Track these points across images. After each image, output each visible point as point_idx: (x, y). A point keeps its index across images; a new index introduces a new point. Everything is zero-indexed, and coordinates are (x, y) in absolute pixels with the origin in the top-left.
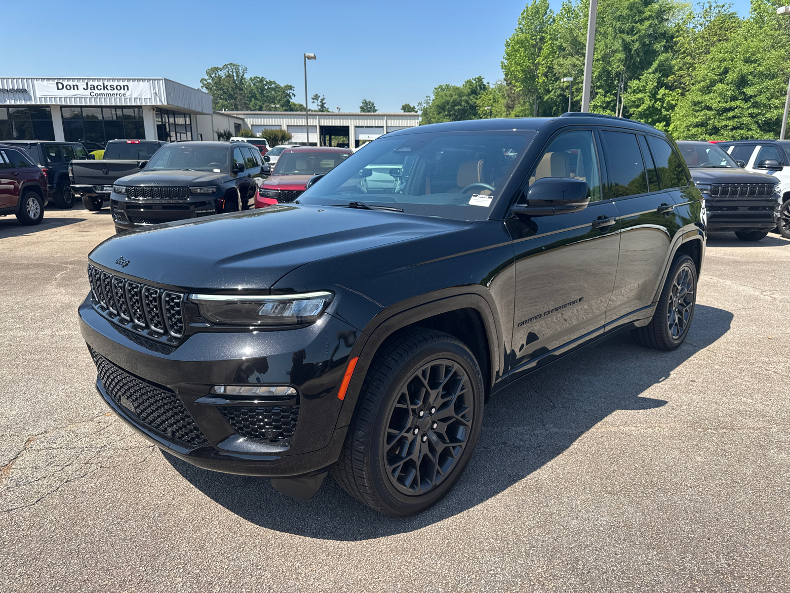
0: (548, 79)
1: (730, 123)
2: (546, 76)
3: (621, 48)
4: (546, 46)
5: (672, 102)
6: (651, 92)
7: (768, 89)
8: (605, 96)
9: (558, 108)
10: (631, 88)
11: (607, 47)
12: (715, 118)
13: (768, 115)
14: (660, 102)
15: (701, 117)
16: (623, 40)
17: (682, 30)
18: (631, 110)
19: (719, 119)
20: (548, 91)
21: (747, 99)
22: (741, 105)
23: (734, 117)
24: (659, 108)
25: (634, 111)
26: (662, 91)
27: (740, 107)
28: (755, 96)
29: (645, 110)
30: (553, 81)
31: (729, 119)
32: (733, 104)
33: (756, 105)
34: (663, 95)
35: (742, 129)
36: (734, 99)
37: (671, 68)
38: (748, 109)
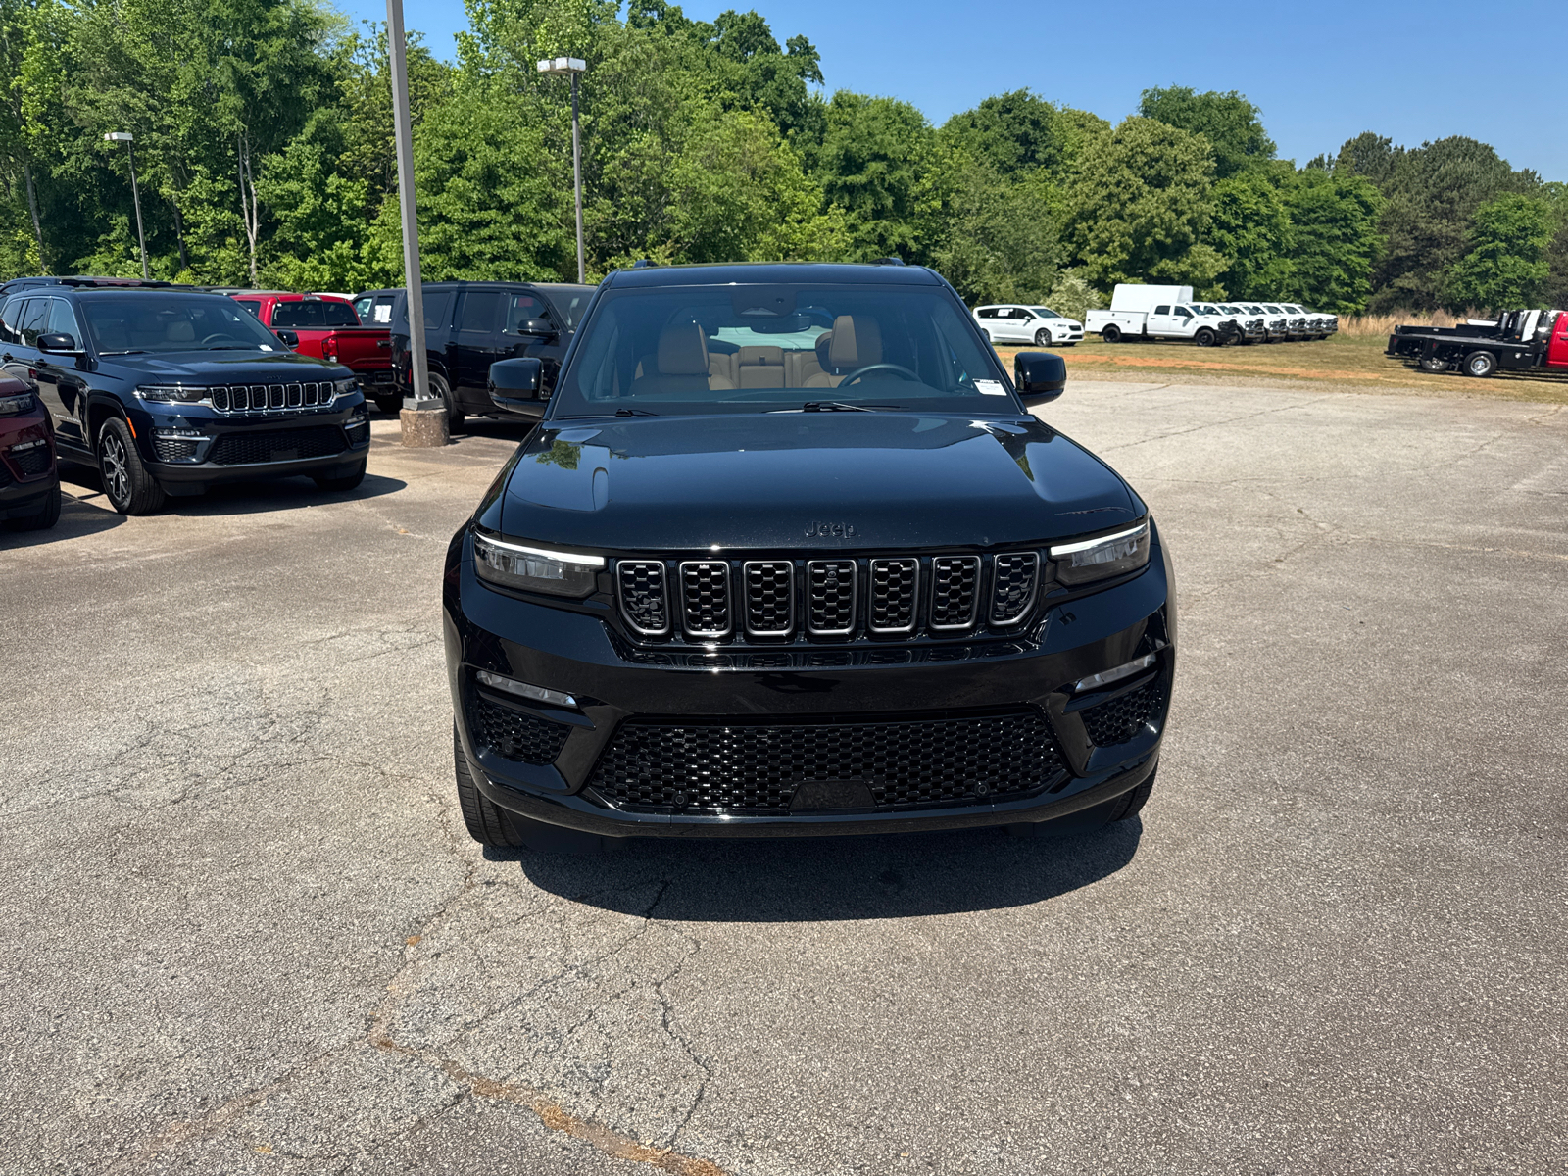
0: (51, 130)
1: (489, 249)
2: (46, 122)
3: (232, 86)
4: (33, 53)
5: (355, 202)
6: (313, 181)
7: (533, 194)
8: (214, 181)
9: (91, 198)
10: (266, 168)
11: (198, 78)
12: (460, 238)
13: (543, 239)
14: (334, 200)
15: (435, 235)
16: (235, 71)
17: (345, 67)
18: (280, 214)
19: (469, 241)
20: (60, 159)
21: (504, 208)
22: (499, 218)
23: (491, 238)
24: (336, 211)
25: (287, 216)
26: (333, 181)
27: (496, 222)
28: (517, 204)
29: (309, 215)
30: (67, 135)
31: (482, 241)
32: (486, 215)
33: (519, 219)
34: (337, 188)
35: (508, 259)
36: (483, 206)
37: (340, 138)
38: (509, 225)
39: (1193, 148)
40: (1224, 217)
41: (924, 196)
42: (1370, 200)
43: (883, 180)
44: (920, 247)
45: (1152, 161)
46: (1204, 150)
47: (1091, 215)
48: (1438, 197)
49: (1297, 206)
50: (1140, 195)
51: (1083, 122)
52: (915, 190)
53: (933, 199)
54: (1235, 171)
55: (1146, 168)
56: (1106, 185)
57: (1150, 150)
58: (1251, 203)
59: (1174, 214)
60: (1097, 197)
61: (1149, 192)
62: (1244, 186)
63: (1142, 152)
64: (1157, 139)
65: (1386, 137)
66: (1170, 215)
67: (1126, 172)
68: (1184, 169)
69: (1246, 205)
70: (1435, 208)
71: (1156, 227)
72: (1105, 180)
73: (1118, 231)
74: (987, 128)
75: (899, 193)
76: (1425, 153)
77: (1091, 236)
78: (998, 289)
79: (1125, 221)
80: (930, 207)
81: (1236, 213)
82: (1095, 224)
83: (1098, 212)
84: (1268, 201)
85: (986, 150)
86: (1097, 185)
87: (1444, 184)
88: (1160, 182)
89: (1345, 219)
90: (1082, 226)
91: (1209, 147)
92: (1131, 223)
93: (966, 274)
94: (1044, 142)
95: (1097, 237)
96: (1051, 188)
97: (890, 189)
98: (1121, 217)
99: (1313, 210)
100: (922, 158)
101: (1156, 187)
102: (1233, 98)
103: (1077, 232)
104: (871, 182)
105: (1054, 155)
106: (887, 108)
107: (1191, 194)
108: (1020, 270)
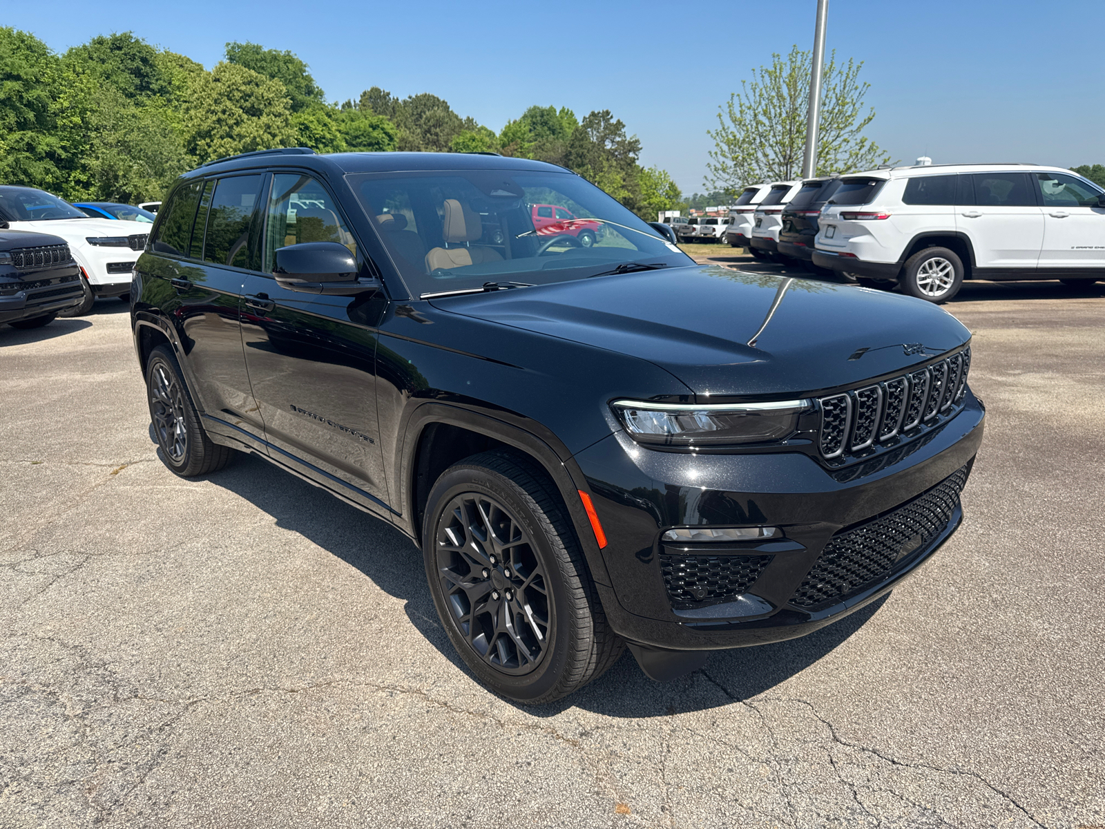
39: (274, 89)
40: (302, 139)
41: (63, 112)
42: (391, 132)
43: (21, 97)
44: (70, 155)
45: (246, 96)
46: (281, 91)
47: (208, 134)
48: (429, 131)
49: (347, 134)
50: (242, 121)
51: (182, 63)
52: (53, 107)
53: (72, 116)
54: (302, 107)
55: (243, 101)
56: (213, 112)
57: (243, 88)
58: (319, 130)
59: (269, 136)
60: (209, 121)
61: (248, 119)
62: (311, 118)
63: (237, 89)
64: (246, 80)
65: (386, 91)
66: (266, 137)
67: (228, 103)
68: (270, 104)
69: (316, 132)
70: (428, 139)
71: (258, 144)
72: (212, 108)
73: (231, 147)
74: (103, 61)
75: (40, 109)
76: (411, 103)
77: (210, 150)
78: (147, 190)
79: (234, 140)
80: (71, 122)
81: (310, 137)
82: (212, 141)
83: (213, 133)
84: (329, 129)
85: (107, 78)
86: (207, 112)
87: (431, 123)
88: (254, 112)
89: (378, 143)
90: (201, 143)
91: (284, 89)
92: (240, 141)
93: (116, 178)
94: (155, 76)
95: (215, 151)
96: (169, 112)
97: (29, 105)
98: (231, 137)
99: (357, 137)
100: (54, 81)
101: (253, 115)
102: (288, 55)
103: (198, 147)
104: (9, 99)
105: (165, 87)
106: (10, 35)
107: (279, 122)
108: (161, 175)
